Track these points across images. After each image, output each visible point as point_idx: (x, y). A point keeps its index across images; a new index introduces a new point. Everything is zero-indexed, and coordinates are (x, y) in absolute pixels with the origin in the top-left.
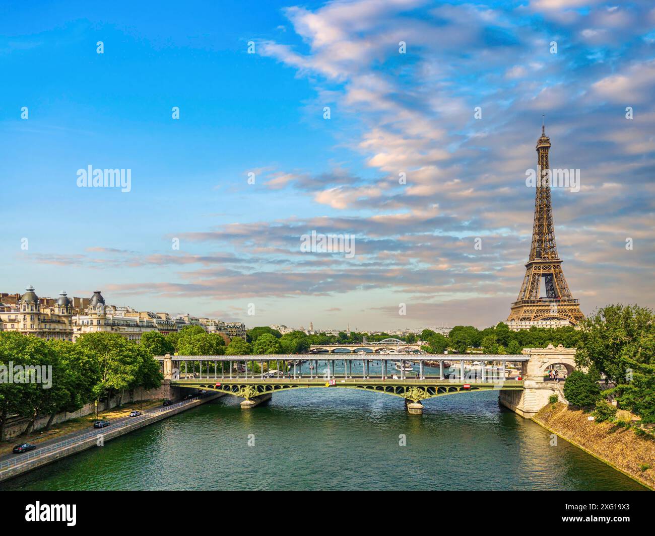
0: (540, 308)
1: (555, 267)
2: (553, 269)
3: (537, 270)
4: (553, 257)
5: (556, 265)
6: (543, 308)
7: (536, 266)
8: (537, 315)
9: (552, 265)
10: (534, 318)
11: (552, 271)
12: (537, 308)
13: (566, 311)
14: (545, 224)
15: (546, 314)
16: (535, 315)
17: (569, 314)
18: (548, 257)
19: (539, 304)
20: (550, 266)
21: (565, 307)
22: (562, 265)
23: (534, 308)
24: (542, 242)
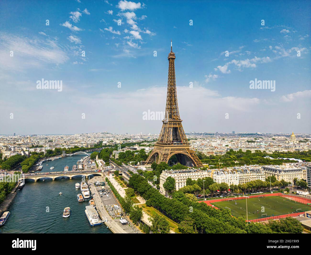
0: (173, 148)
1: (179, 124)
2: (178, 125)
3: (170, 125)
4: (177, 118)
5: (179, 123)
6: (174, 148)
7: (169, 123)
8: (171, 152)
9: (177, 123)
10: (170, 154)
11: (177, 126)
12: (171, 148)
13: (185, 150)
14: (173, 99)
15: (176, 152)
16: (170, 152)
17: (187, 151)
18: (175, 118)
19: (172, 145)
20: (176, 123)
21: (185, 147)
22: (182, 123)
23: (170, 148)
24: (172, 110)
